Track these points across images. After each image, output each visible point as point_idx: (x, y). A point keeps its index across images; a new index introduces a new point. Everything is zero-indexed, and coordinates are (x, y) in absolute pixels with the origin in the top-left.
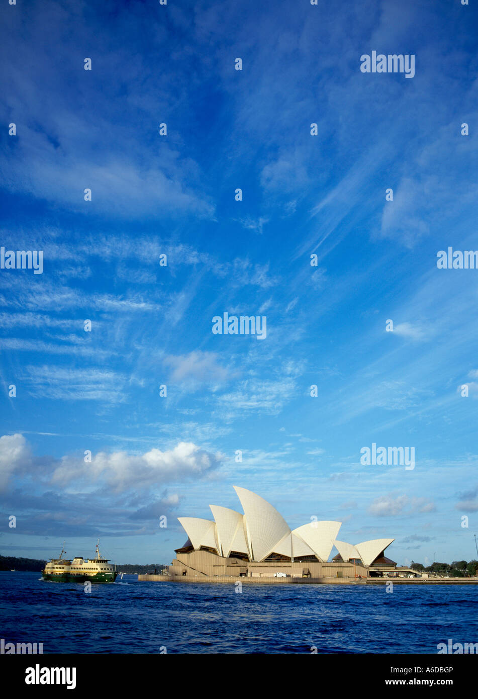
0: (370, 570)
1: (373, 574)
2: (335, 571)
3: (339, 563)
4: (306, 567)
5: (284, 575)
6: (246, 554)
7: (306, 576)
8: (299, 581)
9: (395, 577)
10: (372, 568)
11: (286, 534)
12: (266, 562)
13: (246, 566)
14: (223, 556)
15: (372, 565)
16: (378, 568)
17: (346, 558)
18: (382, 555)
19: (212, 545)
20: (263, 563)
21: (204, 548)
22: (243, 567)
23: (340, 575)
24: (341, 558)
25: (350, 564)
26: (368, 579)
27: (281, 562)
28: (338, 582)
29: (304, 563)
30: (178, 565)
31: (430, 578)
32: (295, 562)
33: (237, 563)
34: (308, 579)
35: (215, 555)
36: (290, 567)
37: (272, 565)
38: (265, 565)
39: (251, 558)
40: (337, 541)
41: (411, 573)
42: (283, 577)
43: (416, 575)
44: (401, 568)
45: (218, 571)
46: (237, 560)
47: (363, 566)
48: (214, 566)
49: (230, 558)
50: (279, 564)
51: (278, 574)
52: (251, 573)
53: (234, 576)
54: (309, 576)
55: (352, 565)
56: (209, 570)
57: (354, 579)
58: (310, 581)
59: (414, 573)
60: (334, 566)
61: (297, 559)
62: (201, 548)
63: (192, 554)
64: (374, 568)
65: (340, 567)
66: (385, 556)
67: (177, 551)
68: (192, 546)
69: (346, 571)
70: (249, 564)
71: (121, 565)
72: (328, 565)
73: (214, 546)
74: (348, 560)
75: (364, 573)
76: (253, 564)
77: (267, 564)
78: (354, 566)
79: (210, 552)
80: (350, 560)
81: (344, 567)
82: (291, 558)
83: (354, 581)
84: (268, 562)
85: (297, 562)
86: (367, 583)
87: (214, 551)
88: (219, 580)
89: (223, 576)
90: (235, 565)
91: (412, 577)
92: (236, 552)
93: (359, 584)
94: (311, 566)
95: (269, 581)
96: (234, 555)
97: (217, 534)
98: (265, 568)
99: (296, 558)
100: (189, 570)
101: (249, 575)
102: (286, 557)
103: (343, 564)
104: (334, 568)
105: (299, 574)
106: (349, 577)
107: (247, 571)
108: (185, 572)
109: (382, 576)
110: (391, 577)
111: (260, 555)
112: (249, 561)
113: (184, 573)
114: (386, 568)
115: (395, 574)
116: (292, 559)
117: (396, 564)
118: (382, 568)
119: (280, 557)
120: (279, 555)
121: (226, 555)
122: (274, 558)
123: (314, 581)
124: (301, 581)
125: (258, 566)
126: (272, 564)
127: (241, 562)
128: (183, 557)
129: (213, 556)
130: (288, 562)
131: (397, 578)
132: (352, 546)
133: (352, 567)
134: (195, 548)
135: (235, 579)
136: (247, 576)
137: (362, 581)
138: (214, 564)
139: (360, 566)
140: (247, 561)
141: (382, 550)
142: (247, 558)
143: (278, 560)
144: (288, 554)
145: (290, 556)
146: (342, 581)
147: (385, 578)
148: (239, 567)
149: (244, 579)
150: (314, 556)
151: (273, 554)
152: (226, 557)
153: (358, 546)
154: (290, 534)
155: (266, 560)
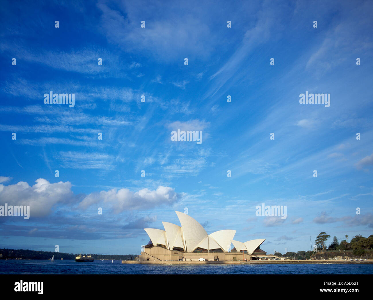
0: (252, 257)
1: (254, 259)
2: (232, 257)
3: (235, 253)
4: (216, 255)
5: (204, 260)
6: (183, 248)
7: (216, 260)
8: (212, 263)
9: (265, 260)
10: (253, 255)
11: (206, 237)
12: (194, 252)
13: (182, 255)
14: (169, 250)
15: (253, 254)
16: (256, 255)
17: (238, 250)
18: (258, 248)
19: (163, 243)
20: (192, 253)
21: (159, 245)
22: (180, 256)
23: (235, 259)
24: (236, 250)
25: (241, 253)
26: (251, 261)
27: (202, 252)
28: (234, 263)
29: (215, 253)
30: (145, 255)
31: (285, 261)
32: (210, 252)
33: (177, 253)
34: (217, 261)
35: (165, 249)
36: (208, 255)
38: (194, 254)
39: (185, 250)
40: (233, 241)
41: (274, 258)
43: (277, 259)
44: (269, 255)
45: (167, 258)
46: (177, 251)
47: (248, 254)
48: (165, 255)
49: (173, 251)
50: (202, 254)
51: (201, 259)
52: (185, 259)
53: (176, 260)
54: (218, 260)
55: (242, 254)
56: (161, 257)
58: (218, 263)
59: (276, 258)
60: (231, 254)
61: (211, 251)
62: (157, 245)
63: (152, 249)
64: (254, 255)
65: (235, 255)
66: (260, 248)
68: (153, 244)
69: (238, 257)
70: (184, 254)
71: (112, 255)
72: (228, 254)
74: (240, 251)
75: (249, 258)
76: (187, 254)
77: (195, 254)
78: (243, 254)
79: (162, 247)
80: (241, 251)
81: (237, 255)
83: (243, 262)
85: (211, 252)
86: (250, 263)
87: (164, 247)
88: (167, 263)
89: (169, 260)
90: (176, 254)
91: (275, 260)
92: (177, 247)
93: (246, 264)
94: (219, 254)
95: (196, 263)
96: (175, 249)
97: (166, 237)
98: (194, 256)
100: (151, 258)
101: (184, 260)
102: (205, 249)
103: (237, 253)
105: (212, 259)
106: (240, 260)
107: (183, 258)
108: (148, 258)
109: (258, 259)
110: (263, 260)
111: (191, 248)
112: (184, 252)
113: (148, 260)
114: (261, 255)
115: (265, 258)
116: (209, 251)
117: (266, 253)
118: (258, 255)
119: (202, 250)
120: (202, 248)
121: (171, 249)
122: (199, 250)
123: (220, 263)
124: (213, 263)
125: (189, 255)
126: (198, 254)
127: (180, 253)
128: (147, 250)
129: (164, 249)
130: (206, 252)
131: (267, 261)
132: (242, 243)
133: (242, 255)
134: (154, 245)
135: (176, 262)
136: (183, 260)
137: (247, 262)
138: (165, 254)
139: (246, 254)
140: (183, 252)
141: (259, 245)
142: (183, 250)
143: (201, 252)
144: (206, 248)
145: (207, 249)
146: (236, 262)
147: (260, 260)
148: (178, 256)
149: (181, 262)
150: (221, 249)
151: (198, 248)
152: (171, 250)
153: (246, 243)
154: (208, 237)
155: (194, 251)
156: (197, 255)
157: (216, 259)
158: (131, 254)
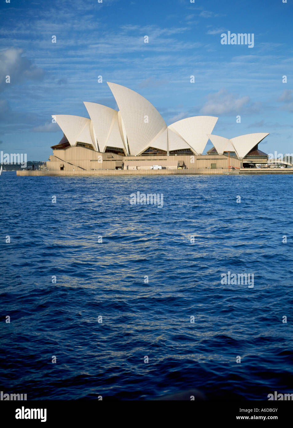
0: (244, 162)
1: (246, 165)
2: (208, 163)
3: (214, 156)
4: (181, 160)
5: (160, 168)
6: (122, 149)
8: (174, 173)
9: (266, 168)
10: (246, 160)
11: (163, 129)
12: (143, 156)
13: (122, 160)
14: (99, 151)
15: (246, 157)
16: (251, 160)
17: (220, 151)
18: (256, 148)
19: (88, 141)
20: (140, 157)
21: (79, 144)
22: (118, 161)
23: (213, 167)
24: (216, 151)
25: (224, 157)
26: (241, 169)
27: (157, 155)
28: (212, 172)
29: (179, 156)
30: (56, 161)
32: (170, 155)
33: (113, 157)
34: (183, 170)
35: (91, 151)
36: (166, 160)
37: (149, 159)
38: (142, 159)
39: (127, 152)
40: (212, 135)
41: (281, 164)
42: (159, 169)
43: (287, 167)
45: (95, 165)
46: (113, 154)
47: (237, 159)
48: (90, 161)
49: (105, 153)
50: (156, 157)
51: (154, 167)
52: (128, 167)
53: (110, 169)
55: (226, 157)
56: (85, 164)
57: (228, 170)
58: (184, 173)
59: (284, 164)
60: (208, 158)
61: (173, 153)
62: (77, 144)
63: (68, 150)
64: (248, 160)
65: (214, 159)
66: (258, 149)
67: (54, 148)
68: (68, 142)
69: (219, 163)
70: (125, 158)
72: (203, 157)
73: (90, 142)
74: (222, 153)
75: (238, 164)
76: (130, 158)
77: (144, 158)
79: (87, 148)
80: (225, 152)
81: (218, 159)
82: (166, 152)
83: (227, 172)
84: (145, 156)
85: (173, 155)
86: (240, 173)
87: (90, 147)
88: (97, 173)
89: (100, 169)
90: (111, 159)
91: (281, 167)
92: (111, 148)
93: (232, 175)
94: (186, 159)
95: (146, 173)
96: (109, 150)
97: (92, 131)
98: (142, 161)
99: (172, 151)
100: (66, 165)
101: (125, 168)
102: (162, 151)
103: (217, 157)
104: (208, 160)
105: (174, 166)
106: (222, 168)
107: (123, 164)
108: (62, 167)
109: (254, 167)
110: (263, 168)
111: (137, 149)
112: (125, 155)
113: (62, 169)
114: (258, 160)
115: (266, 165)
116: (168, 153)
118: (255, 160)
119: (156, 151)
120: (156, 149)
121: (102, 150)
122: (151, 152)
125: (134, 160)
126: (149, 157)
127: (116, 157)
128: (60, 153)
129: (90, 151)
130: (164, 155)
131: (269, 169)
132: (227, 140)
133: (227, 159)
134: (71, 144)
135: (111, 173)
136: (123, 169)
137: (235, 172)
138: (91, 159)
139: (234, 158)
140: (123, 156)
141: (256, 144)
142: (123, 153)
143: (155, 154)
144: (164, 148)
145: (166, 150)
146: (215, 171)
147: (258, 169)
148: (115, 161)
149: (119, 172)
150: (189, 149)
151: (150, 148)
152: (102, 152)
153: (233, 140)
154: (167, 129)
155: (143, 154)
156: (148, 160)
157: (182, 167)
158: (32, 161)
